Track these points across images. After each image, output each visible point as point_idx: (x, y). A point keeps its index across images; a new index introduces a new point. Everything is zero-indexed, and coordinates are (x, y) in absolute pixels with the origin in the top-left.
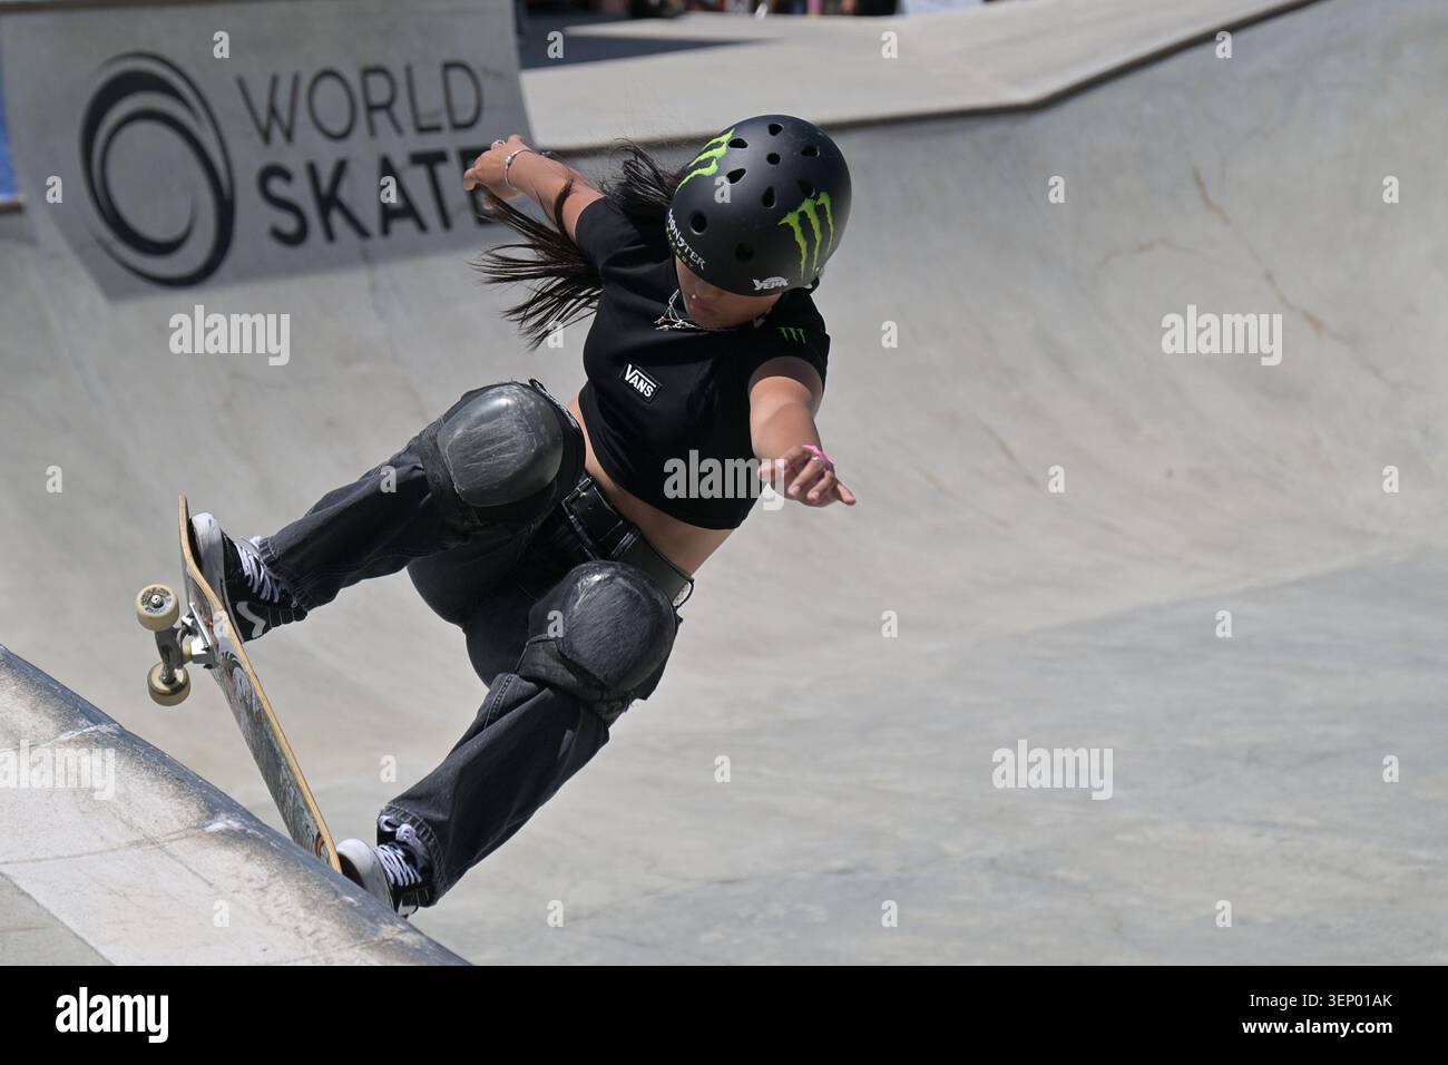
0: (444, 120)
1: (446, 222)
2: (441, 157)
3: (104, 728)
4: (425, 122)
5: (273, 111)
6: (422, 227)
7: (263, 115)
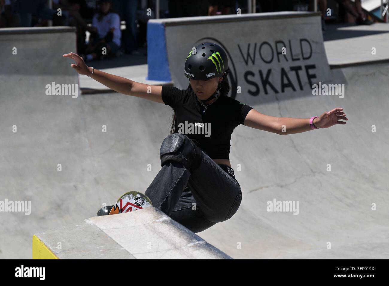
0: (301, 57)
1: (301, 88)
2: (300, 68)
3: (201, 242)
4: (294, 58)
5: (249, 55)
6: (294, 89)
7: (246, 56)
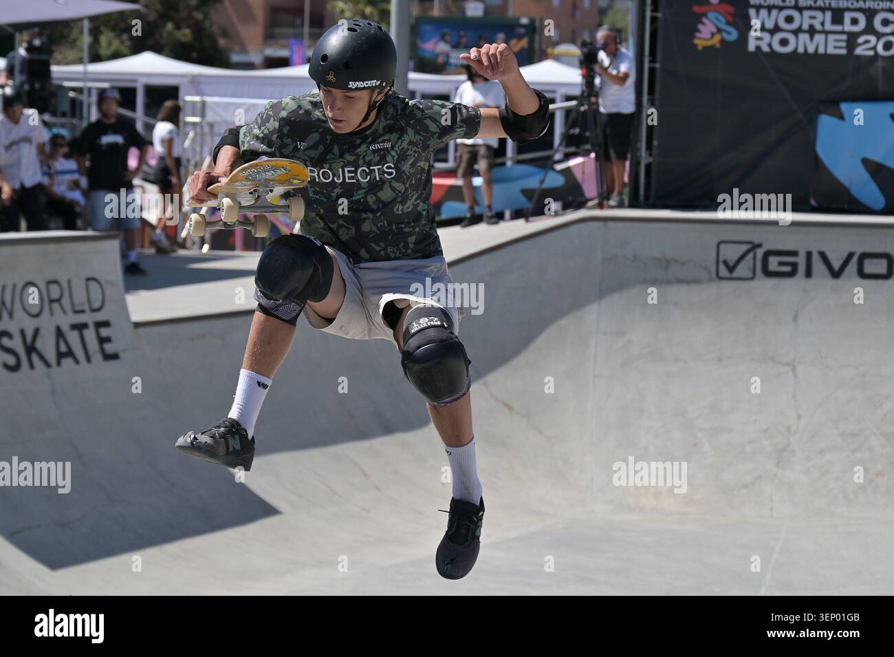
0: (86, 307)
1: (88, 359)
2: (85, 326)
4: (77, 308)
5: (3, 303)
6: (77, 362)
